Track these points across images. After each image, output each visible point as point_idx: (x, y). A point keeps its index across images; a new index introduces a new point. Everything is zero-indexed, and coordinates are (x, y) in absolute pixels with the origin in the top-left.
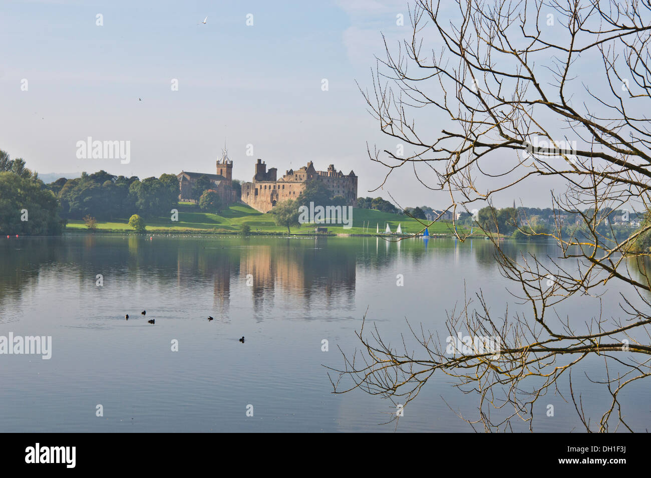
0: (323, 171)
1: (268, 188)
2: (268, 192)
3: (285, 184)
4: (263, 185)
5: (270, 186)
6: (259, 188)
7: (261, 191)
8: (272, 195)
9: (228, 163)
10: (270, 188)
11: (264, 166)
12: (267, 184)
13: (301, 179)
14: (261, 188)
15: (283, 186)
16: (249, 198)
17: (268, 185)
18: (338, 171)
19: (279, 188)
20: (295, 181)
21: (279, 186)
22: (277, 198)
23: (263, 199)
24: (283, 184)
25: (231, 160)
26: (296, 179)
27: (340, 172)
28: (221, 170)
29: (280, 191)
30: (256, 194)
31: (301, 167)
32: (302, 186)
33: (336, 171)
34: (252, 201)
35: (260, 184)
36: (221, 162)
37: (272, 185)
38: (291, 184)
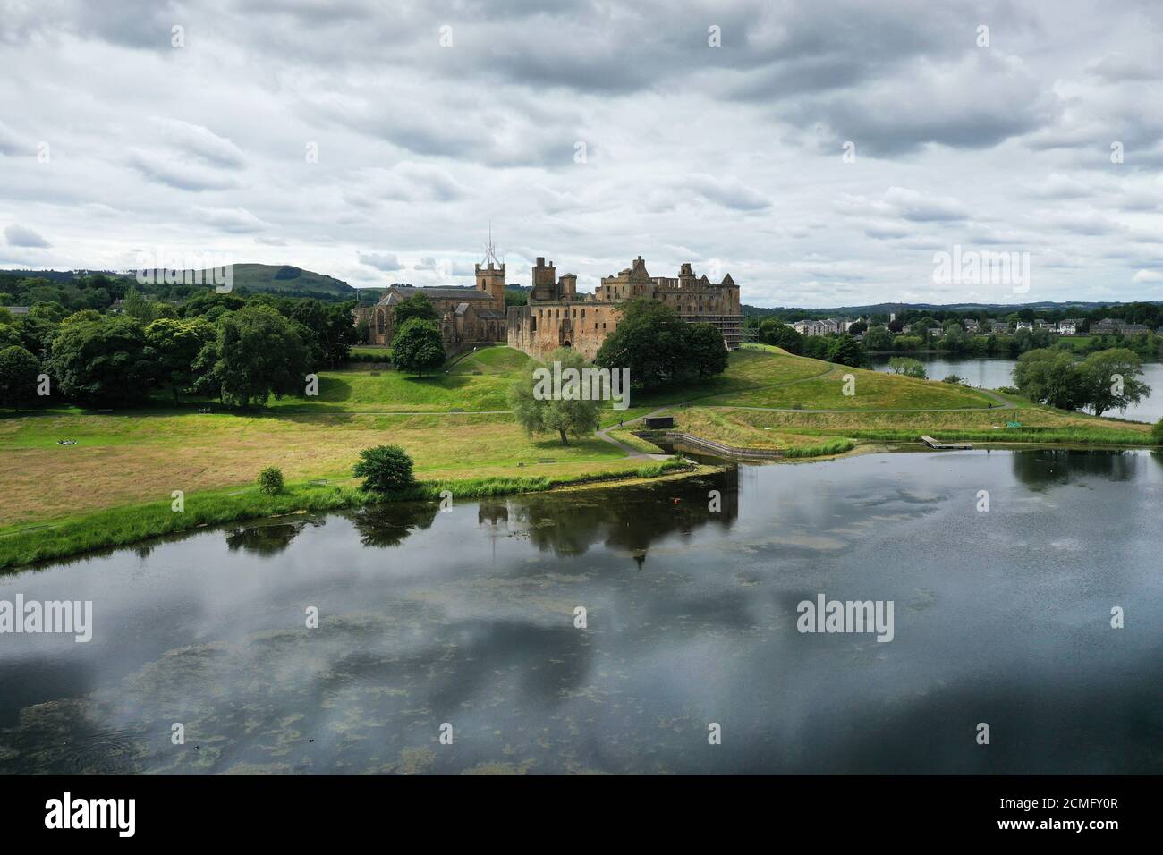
0: (666, 277)
1: (553, 316)
2: (555, 324)
3: (586, 308)
4: (546, 310)
5: (558, 311)
6: (538, 316)
7: (541, 321)
8: (562, 331)
9: (496, 267)
10: (558, 316)
11: (552, 269)
12: (551, 308)
13: (618, 296)
14: (542, 316)
15: (583, 310)
16: (520, 337)
17: (554, 309)
18: (699, 277)
19: (575, 316)
20: (606, 300)
21: (575, 311)
22: (572, 336)
23: (547, 338)
24: (582, 307)
25: (501, 263)
26: (609, 297)
27: (704, 278)
28: (484, 282)
29: (577, 322)
30: (533, 327)
31: (621, 271)
32: (620, 313)
33: (695, 275)
34: (527, 342)
35: (540, 308)
36: (484, 267)
37: (562, 310)
38: (598, 308)
